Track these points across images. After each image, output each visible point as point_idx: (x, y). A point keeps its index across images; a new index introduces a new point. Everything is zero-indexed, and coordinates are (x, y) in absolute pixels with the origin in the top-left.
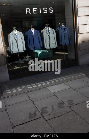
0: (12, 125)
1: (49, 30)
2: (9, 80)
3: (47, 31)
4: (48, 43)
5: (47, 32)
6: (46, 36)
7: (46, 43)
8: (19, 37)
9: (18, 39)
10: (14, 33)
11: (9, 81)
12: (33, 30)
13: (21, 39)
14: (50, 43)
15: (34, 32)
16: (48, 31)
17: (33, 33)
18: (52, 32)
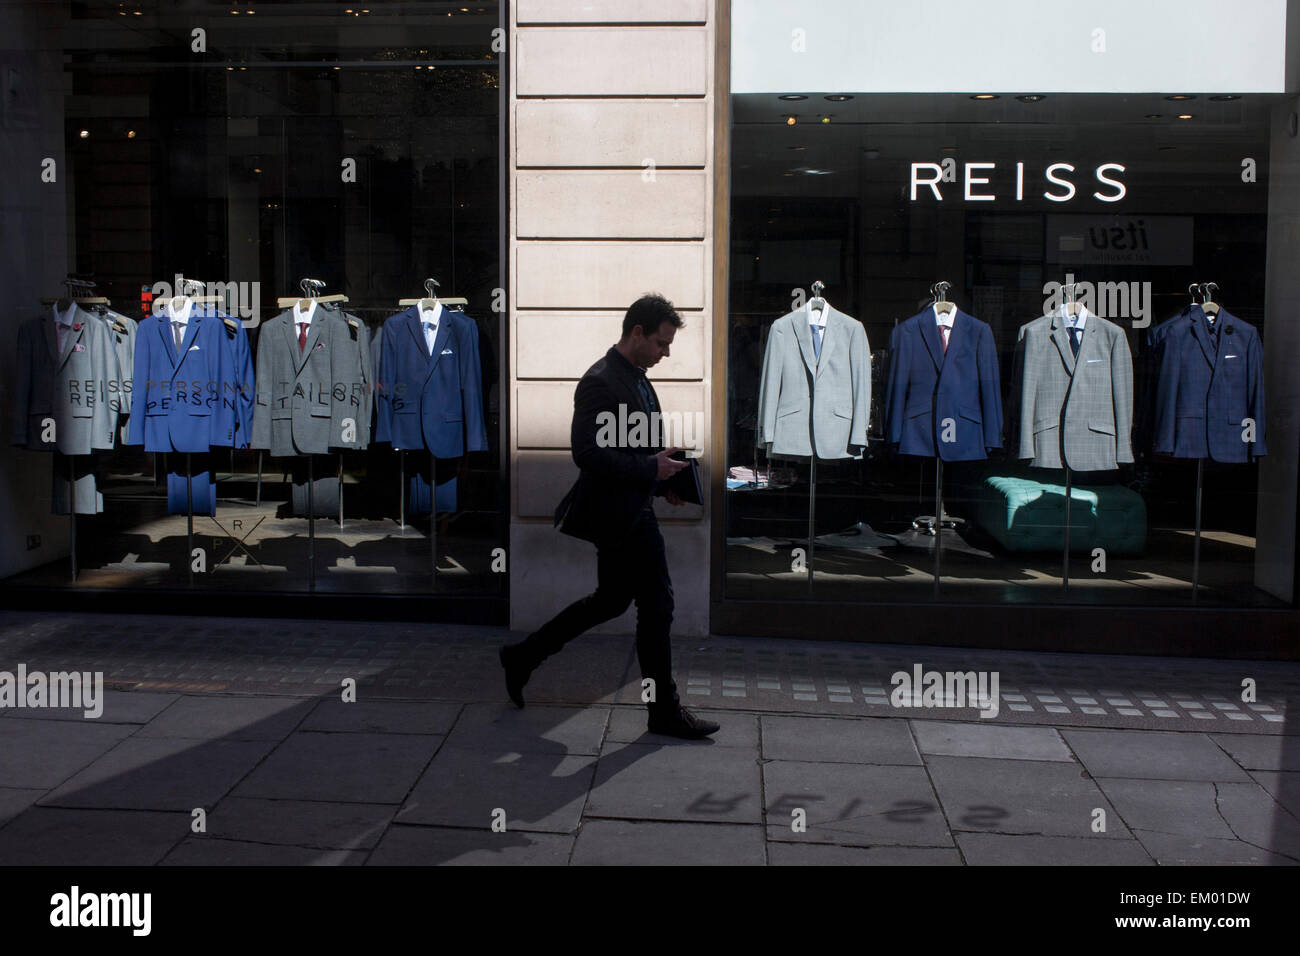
0: (591, 809)
1: (1081, 325)
2: (706, 633)
3: (1058, 335)
4: (1056, 422)
5: (1064, 339)
6: (1047, 370)
7: (1036, 422)
8: (837, 348)
9: (824, 364)
10: (806, 321)
11: (704, 640)
12: (946, 316)
13: (843, 365)
14: (1068, 429)
15: (953, 330)
16: (1072, 331)
17: (947, 334)
18: (1103, 343)
